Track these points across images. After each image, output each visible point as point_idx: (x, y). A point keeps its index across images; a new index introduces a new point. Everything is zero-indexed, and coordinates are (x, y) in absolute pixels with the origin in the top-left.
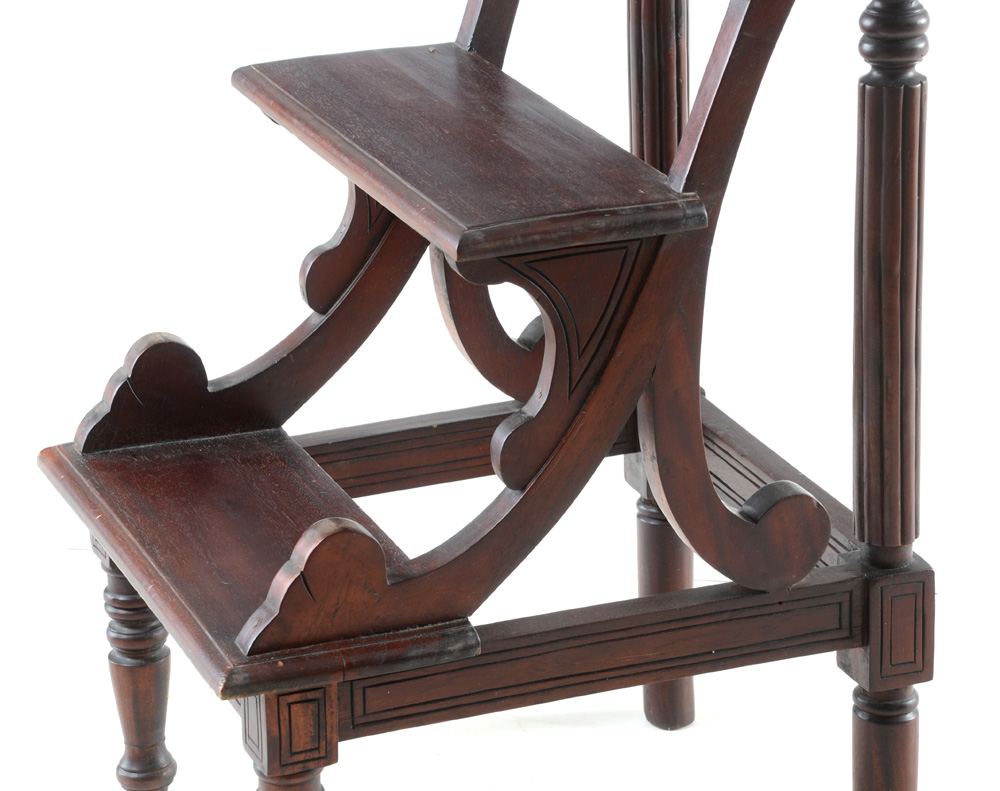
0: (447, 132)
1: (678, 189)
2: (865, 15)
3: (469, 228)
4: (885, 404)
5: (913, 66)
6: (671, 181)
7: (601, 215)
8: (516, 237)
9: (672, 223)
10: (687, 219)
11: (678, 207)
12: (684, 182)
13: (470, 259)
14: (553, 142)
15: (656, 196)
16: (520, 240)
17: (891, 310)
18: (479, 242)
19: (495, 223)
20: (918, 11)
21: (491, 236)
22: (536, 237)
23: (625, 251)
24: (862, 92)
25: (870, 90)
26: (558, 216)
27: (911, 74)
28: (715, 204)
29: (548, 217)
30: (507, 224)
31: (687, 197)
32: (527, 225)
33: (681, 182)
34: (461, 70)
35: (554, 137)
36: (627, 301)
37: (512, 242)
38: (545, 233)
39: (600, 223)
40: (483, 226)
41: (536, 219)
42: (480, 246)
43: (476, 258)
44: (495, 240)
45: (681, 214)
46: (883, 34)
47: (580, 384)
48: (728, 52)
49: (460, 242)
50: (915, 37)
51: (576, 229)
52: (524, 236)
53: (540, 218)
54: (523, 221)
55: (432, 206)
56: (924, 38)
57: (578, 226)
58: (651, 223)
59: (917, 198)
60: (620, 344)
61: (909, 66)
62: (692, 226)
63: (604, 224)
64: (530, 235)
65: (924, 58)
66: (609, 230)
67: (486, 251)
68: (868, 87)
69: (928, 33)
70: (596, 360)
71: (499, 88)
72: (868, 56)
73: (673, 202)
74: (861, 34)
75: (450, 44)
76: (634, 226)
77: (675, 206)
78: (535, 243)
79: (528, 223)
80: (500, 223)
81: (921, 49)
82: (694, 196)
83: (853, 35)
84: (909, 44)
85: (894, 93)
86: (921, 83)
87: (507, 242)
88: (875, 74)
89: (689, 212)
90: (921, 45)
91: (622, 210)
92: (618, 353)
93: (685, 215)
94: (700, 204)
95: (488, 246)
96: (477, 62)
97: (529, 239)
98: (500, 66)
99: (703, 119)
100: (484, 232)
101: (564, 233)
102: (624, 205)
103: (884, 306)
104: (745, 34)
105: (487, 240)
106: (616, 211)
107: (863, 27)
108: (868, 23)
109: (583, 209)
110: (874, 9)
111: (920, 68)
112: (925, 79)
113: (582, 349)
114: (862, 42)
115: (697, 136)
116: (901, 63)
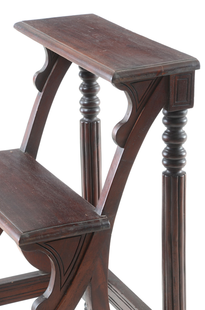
0: (16, 188)
1: (100, 214)
2: (164, 151)
3: (24, 232)
4: (174, 286)
5: (181, 169)
6: (97, 211)
7: (72, 225)
8: (41, 235)
9: (98, 227)
10: (103, 226)
11: (100, 222)
12: (101, 212)
13: (23, 244)
14: (54, 192)
15: (92, 217)
16: (42, 237)
17: (175, 253)
18: (27, 238)
19: (33, 230)
20: (183, 150)
21: (32, 235)
22: (48, 235)
23: (80, 237)
24: (164, 177)
25: (166, 178)
26: (56, 226)
27: (181, 172)
28: (113, 219)
29: (53, 227)
30: (38, 230)
31: (103, 217)
32: (45, 231)
33: (100, 212)
34: (22, 161)
35: (55, 190)
36: (81, 254)
37: (39, 237)
38: (52, 233)
39: (72, 229)
40: (28, 232)
41: (48, 228)
42: (27, 240)
43: (26, 244)
44: (33, 237)
45: (101, 224)
46: (170, 158)
47: (64, 285)
48: (116, 166)
49: (20, 239)
50: (182, 159)
51: (63, 231)
52: (44, 235)
53: (50, 228)
54: (43, 229)
55: (10, 222)
56: (185, 160)
57: (63, 230)
58: (90, 228)
59: (183, 214)
60: (79, 270)
61: (179, 169)
62: (104, 228)
63: (73, 229)
64: (46, 234)
65: (185, 166)
66: (75, 231)
67: (30, 241)
68: (165, 176)
69: (186, 158)
70: (70, 276)
71: (35, 168)
72: (165, 165)
73: (97, 219)
74: (163, 157)
75: (18, 149)
76: (84, 229)
77: (98, 221)
78: (48, 237)
79: (45, 230)
80: (35, 230)
81: (184, 163)
82: (105, 217)
83: (160, 157)
84: (180, 162)
85: (175, 178)
86: (184, 175)
87: (37, 238)
88: (168, 171)
89: (103, 223)
90: (184, 162)
91: (79, 223)
92: (78, 273)
93: (102, 224)
94: (107, 220)
95: (30, 239)
96: (27, 157)
97: (46, 236)
98: (35, 159)
99: (108, 190)
100: (29, 234)
101: (58, 233)
102: (80, 221)
103: (173, 252)
104: (122, 160)
105: (30, 237)
106: (77, 224)
107: (163, 156)
108: (165, 154)
109: (66, 224)
110: (167, 149)
111: (184, 169)
112: (185, 173)
113: (65, 273)
114: (163, 161)
115: (106, 195)
116: (177, 168)
